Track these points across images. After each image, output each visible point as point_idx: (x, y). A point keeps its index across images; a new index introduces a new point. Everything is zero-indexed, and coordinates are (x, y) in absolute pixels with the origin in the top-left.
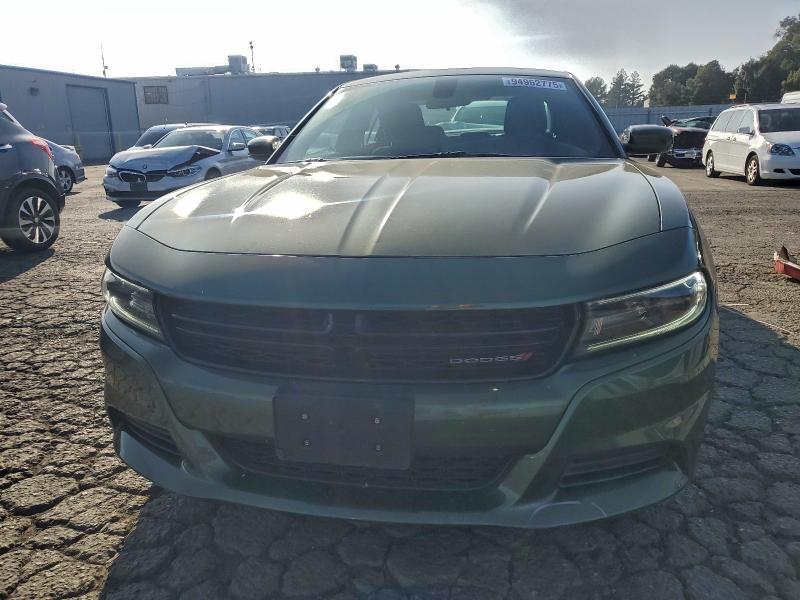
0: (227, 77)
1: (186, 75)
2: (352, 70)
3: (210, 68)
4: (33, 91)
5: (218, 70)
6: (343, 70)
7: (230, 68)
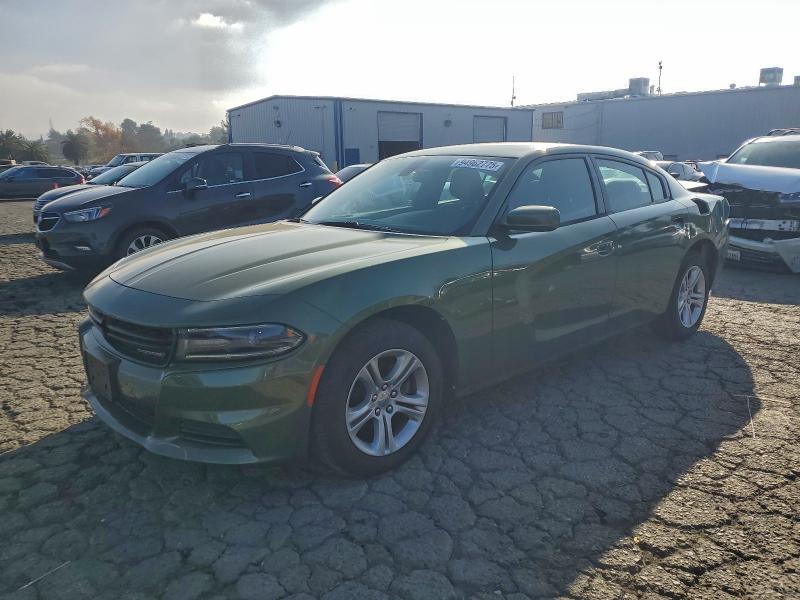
0: (626, 100)
1: (587, 100)
2: (775, 83)
3: (610, 93)
4: (447, 123)
5: (617, 94)
6: (763, 85)
7: (630, 91)
